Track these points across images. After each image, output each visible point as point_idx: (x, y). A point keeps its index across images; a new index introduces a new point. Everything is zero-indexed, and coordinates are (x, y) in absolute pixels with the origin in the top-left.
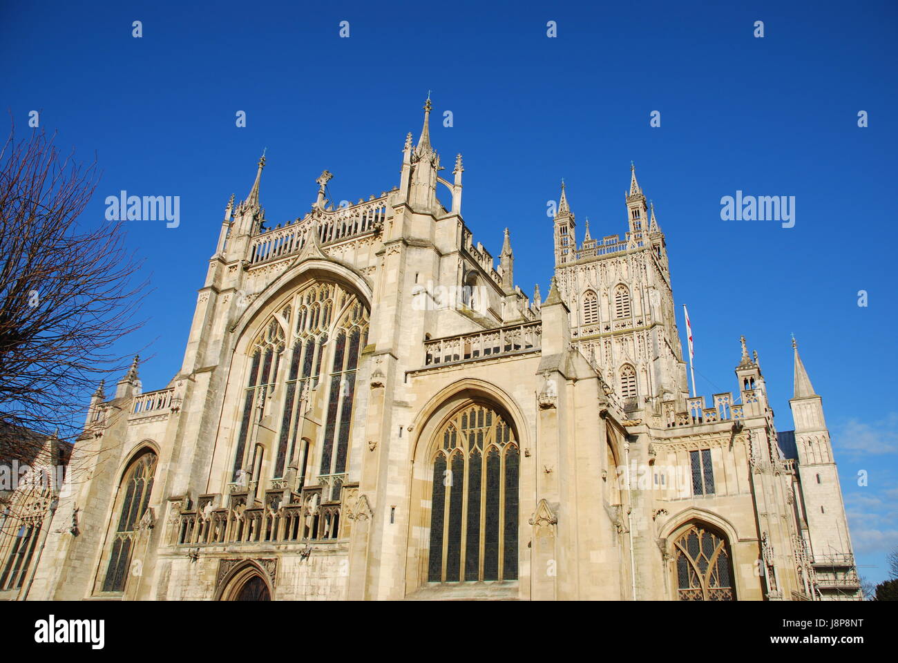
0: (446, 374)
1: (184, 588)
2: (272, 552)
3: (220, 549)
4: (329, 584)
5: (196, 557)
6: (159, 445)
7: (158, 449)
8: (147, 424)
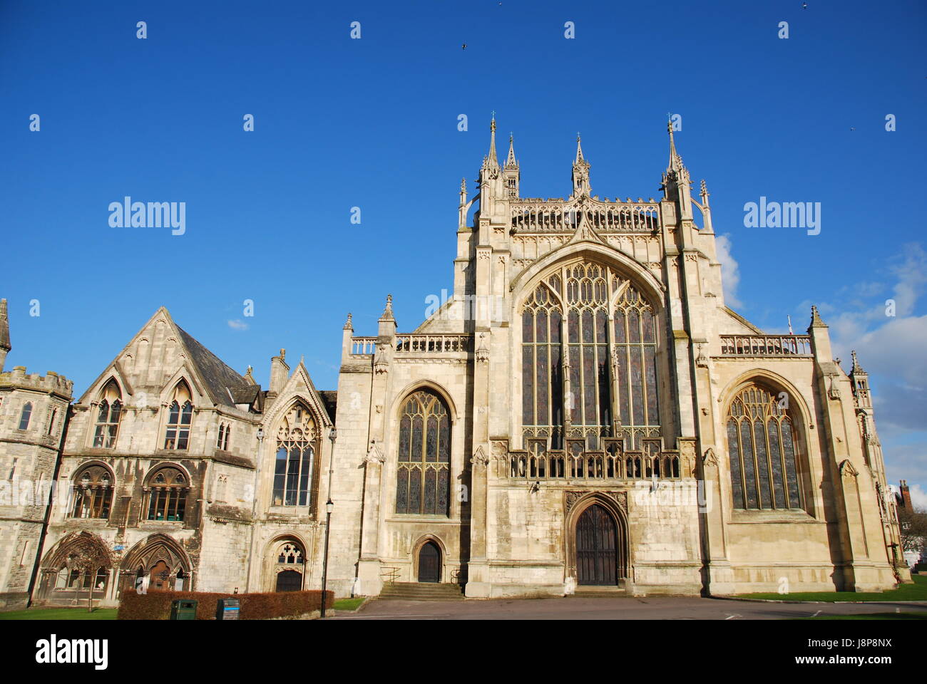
0: (742, 363)
1: (528, 514)
2: (621, 487)
3: (564, 483)
4: (679, 510)
5: (536, 489)
6: (444, 386)
7: (444, 390)
8: (421, 364)
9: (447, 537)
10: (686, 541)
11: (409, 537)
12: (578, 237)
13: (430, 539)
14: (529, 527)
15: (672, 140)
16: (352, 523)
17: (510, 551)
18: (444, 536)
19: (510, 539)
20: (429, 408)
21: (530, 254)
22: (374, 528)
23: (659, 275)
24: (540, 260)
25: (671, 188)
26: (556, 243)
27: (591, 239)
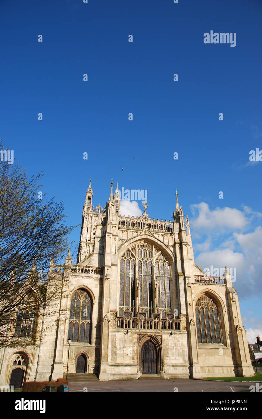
0: (202, 286)
1: (124, 343)
2: (159, 333)
3: (138, 331)
4: (180, 343)
5: (127, 333)
6: (90, 288)
7: (90, 290)
8: (81, 278)
9: (90, 353)
10: (183, 356)
11: (74, 353)
12: (143, 233)
13: (82, 353)
14: (124, 349)
15: (177, 199)
16: (51, 346)
17: (116, 359)
18: (88, 352)
19: (116, 354)
20: (83, 297)
21: (125, 238)
22: (61, 348)
23: (172, 250)
24: (129, 241)
25: (177, 217)
26: (135, 234)
27: (148, 234)
